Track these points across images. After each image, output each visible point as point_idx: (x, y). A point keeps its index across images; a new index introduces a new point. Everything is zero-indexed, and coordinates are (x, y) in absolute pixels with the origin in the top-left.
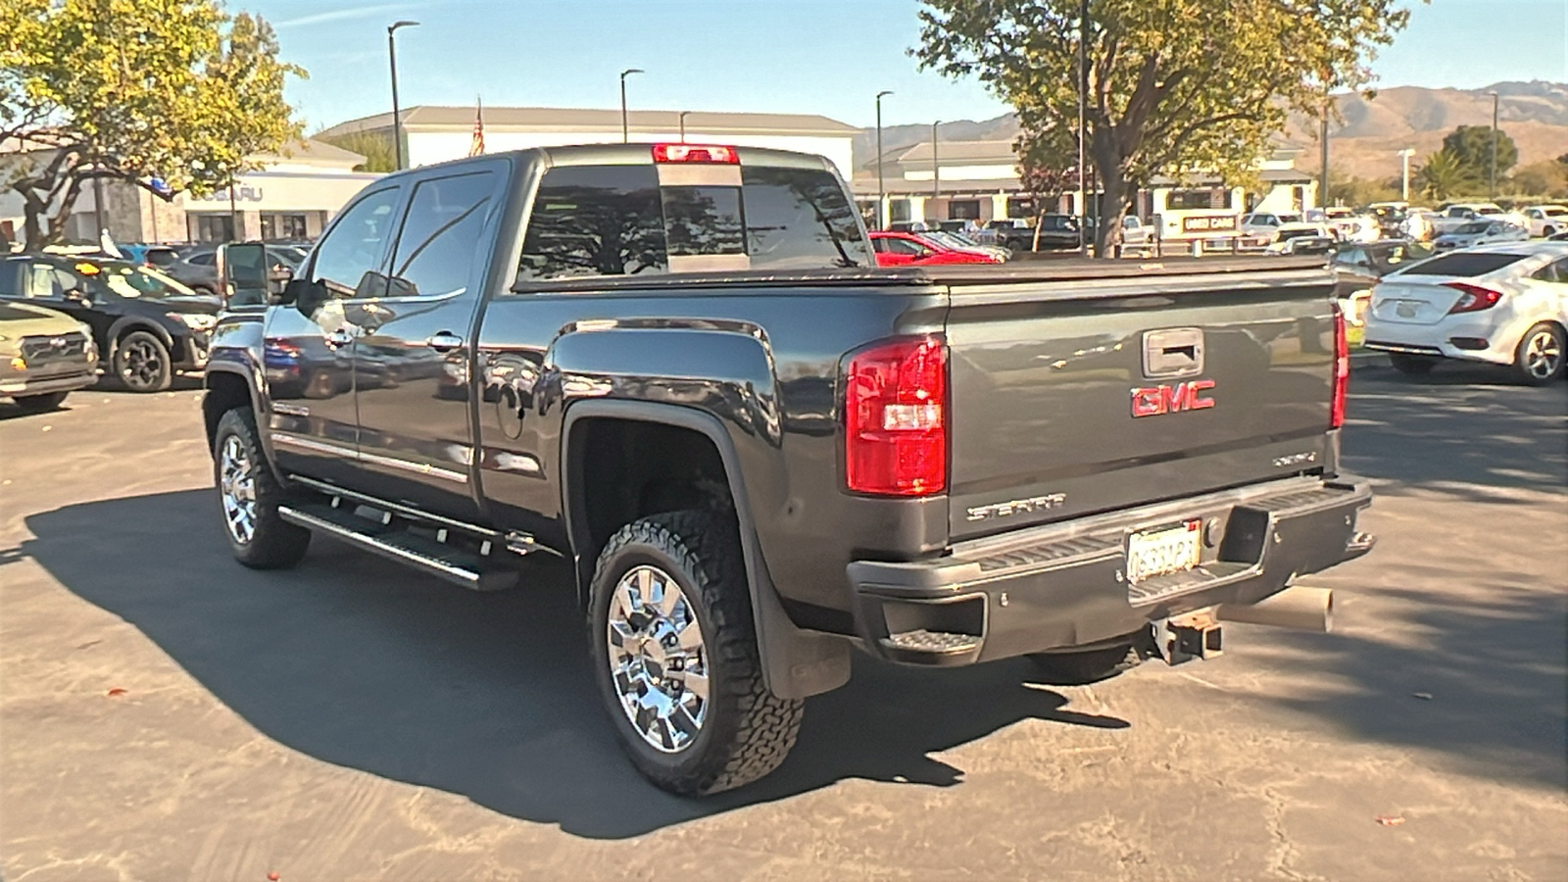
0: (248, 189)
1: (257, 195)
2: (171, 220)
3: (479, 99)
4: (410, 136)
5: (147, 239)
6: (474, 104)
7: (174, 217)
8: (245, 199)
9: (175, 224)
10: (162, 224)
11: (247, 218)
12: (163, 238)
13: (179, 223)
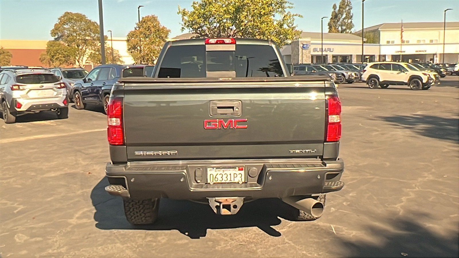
0: (329, 49)
1: (332, 50)
2: (307, 57)
3: (402, 21)
4: (381, 32)
5: (300, 62)
6: (401, 22)
7: (308, 56)
8: (328, 51)
9: (308, 58)
10: (305, 58)
11: (328, 57)
12: (304, 63)
13: (309, 58)
